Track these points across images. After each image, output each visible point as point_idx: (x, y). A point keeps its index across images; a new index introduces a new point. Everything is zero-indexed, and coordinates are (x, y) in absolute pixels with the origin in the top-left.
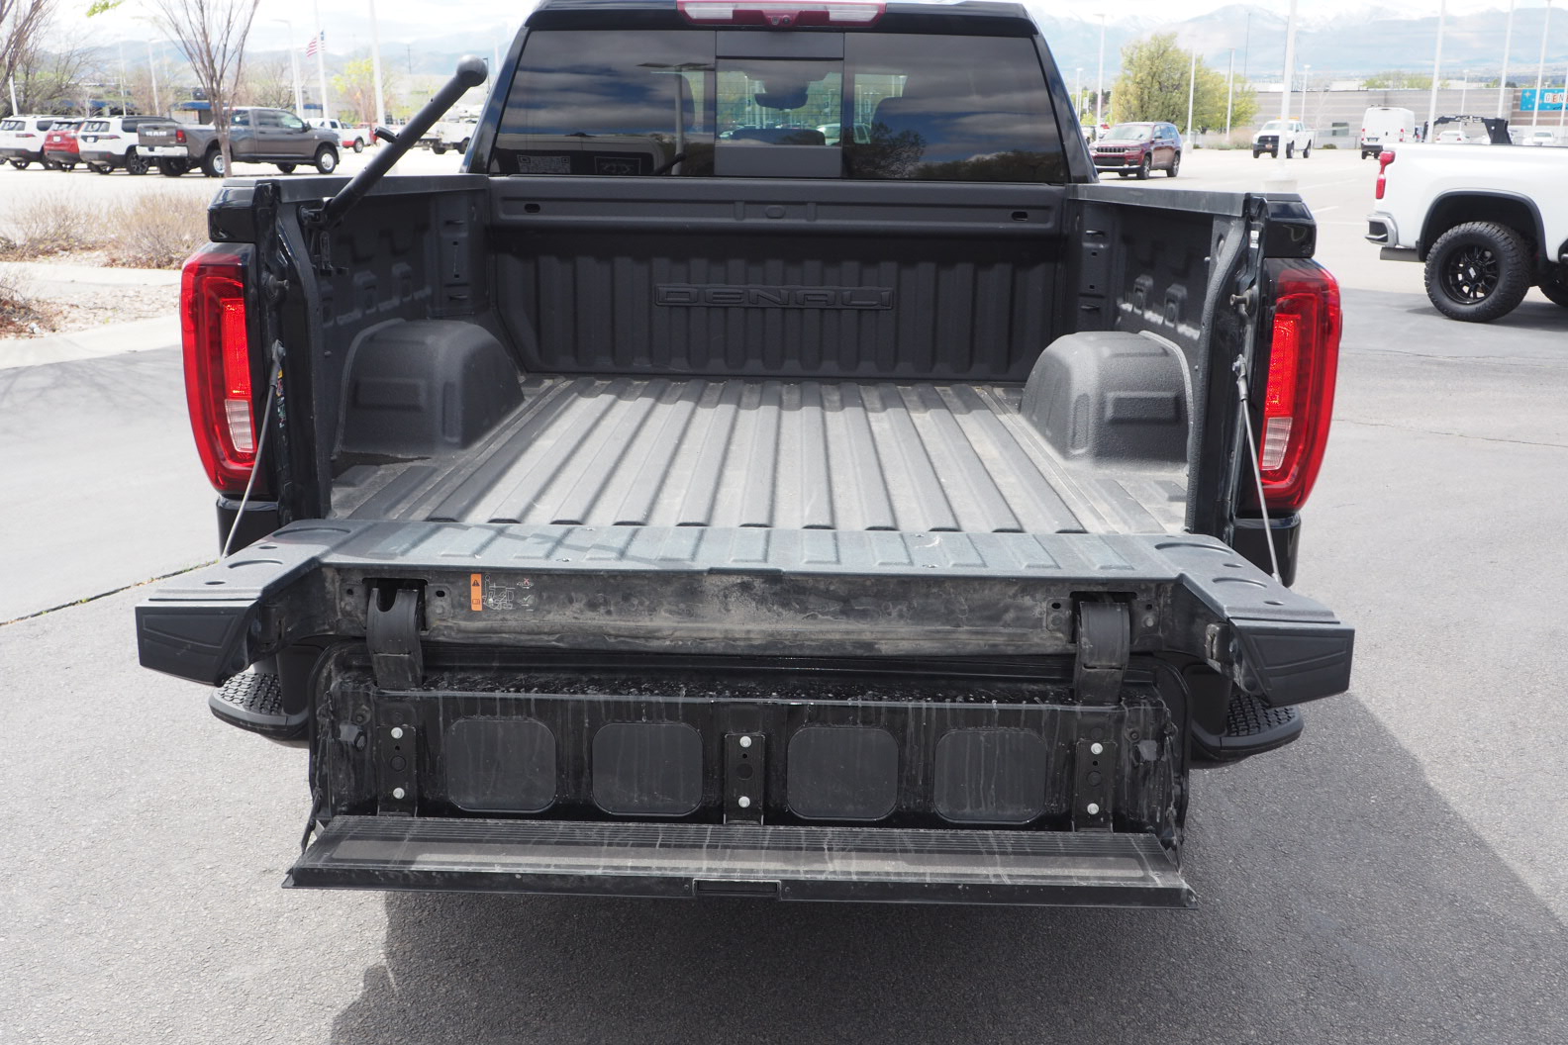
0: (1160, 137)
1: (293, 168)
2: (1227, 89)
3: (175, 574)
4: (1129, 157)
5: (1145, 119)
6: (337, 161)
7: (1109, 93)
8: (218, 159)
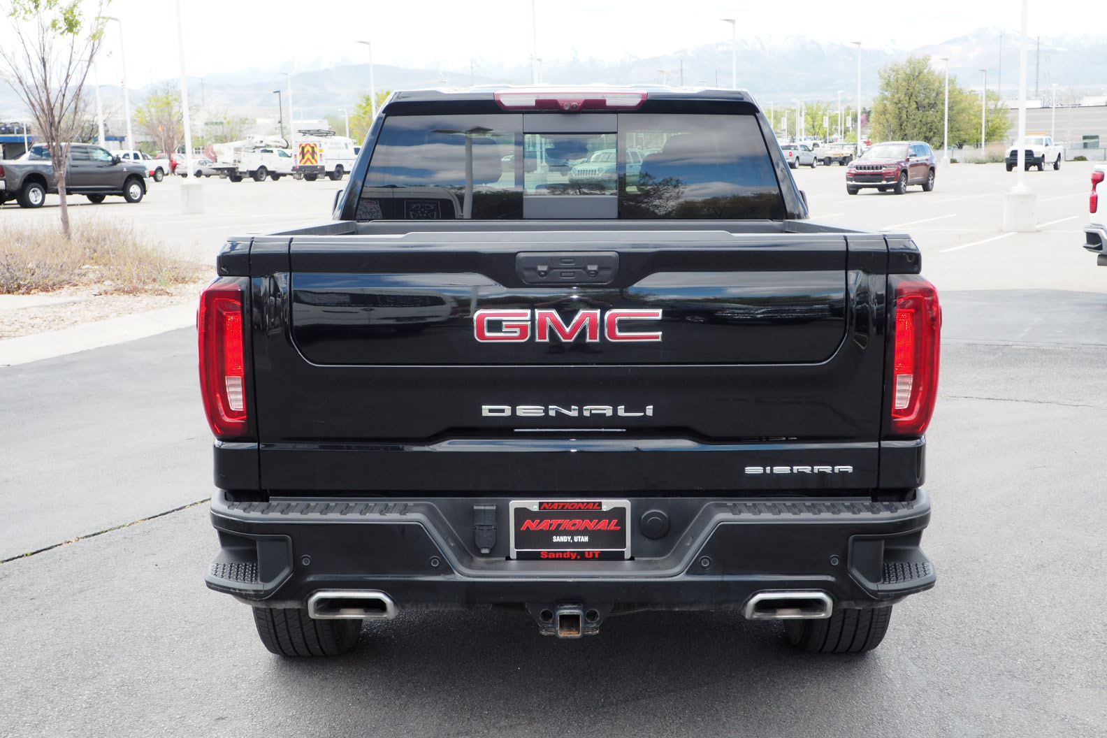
0: (915, 155)
1: (103, 198)
2: (981, 107)
3: (94, 535)
4: (886, 174)
5: (904, 137)
6: (144, 191)
7: (869, 112)
8: (33, 191)
